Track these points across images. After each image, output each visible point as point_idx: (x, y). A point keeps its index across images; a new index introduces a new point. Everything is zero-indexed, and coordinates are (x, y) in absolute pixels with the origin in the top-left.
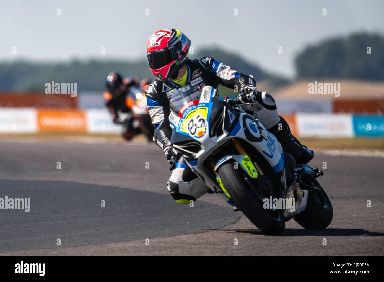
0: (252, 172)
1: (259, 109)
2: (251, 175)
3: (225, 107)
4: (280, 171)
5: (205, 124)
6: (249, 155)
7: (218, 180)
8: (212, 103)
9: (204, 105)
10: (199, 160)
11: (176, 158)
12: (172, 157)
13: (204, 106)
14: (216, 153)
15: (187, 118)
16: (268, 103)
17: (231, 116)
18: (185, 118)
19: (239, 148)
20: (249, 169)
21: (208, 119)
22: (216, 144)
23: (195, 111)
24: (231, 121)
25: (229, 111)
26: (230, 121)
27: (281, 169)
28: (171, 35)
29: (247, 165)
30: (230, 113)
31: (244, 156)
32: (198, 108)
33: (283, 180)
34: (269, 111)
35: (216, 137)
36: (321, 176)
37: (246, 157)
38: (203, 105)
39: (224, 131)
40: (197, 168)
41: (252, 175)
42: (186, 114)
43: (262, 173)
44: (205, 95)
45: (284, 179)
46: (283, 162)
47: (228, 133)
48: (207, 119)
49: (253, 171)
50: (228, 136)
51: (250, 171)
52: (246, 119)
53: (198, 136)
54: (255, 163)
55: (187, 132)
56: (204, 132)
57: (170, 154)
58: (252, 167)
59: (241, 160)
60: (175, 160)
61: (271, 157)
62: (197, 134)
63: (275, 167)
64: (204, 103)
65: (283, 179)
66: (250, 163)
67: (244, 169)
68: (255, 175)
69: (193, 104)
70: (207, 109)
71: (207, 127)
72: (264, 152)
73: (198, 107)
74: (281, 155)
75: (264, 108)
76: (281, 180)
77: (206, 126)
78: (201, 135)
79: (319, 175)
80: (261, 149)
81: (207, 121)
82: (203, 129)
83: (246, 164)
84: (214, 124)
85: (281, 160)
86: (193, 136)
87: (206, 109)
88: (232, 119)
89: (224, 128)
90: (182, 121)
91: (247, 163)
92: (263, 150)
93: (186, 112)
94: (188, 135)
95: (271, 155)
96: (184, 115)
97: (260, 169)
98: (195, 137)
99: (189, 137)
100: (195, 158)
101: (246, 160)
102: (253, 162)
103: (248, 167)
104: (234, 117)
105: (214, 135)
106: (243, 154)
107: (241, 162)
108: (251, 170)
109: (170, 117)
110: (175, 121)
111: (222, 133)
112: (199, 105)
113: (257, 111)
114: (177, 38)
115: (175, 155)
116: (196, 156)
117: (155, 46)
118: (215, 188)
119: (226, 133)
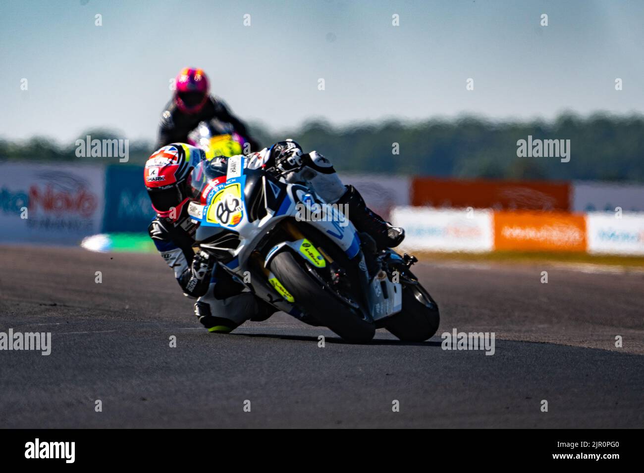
0: (317, 260)
1: (312, 176)
2: (316, 264)
3: (264, 178)
4: (356, 255)
5: (240, 205)
6: (309, 239)
7: (271, 282)
8: (245, 176)
9: (235, 180)
10: (240, 258)
11: (207, 265)
12: (202, 264)
13: (234, 182)
14: (263, 247)
15: (213, 203)
16: (322, 164)
17: (275, 188)
18: (210, 203)
19: (293, 232)
20: (312, 257)
21: (243, 198)
22: (260, 231)
23: (223, 192)
24: (276, 196)
25: (270, 183)
26: (274, 197)
27: (358, 252)
28: (178, 163)
29: (309, 252)
30: (273, 185)
31: (303, 241)
32: (225, 187)
33: (363, 268)
34: (326, 176)
35: (258, 220)
36: (414, 263)
37: (305, 241)
38: (233, 180)
39: (268, 211)
40: (240, 270)
41: (318, 264)
42: (212, 198)
43: (331, 261)
44: (233, 167)
45: (363, 265)
46: (358, 243)
47: (274, 212)
48: (241, 199)
49: (319, 258)
50: (274, 216)
51: (314, 259)
52: (296, 190)
53: (233, 224)
54: (319, 248)
55: (217, 221)
56: (241, 216)
57: (198, 261)
58: (316, 254)
59: (300, 246)
60: (206, 268)
61: (341, 237)
62: (230, 222)
63: (347, 251)
64: (233, 178)
65: (361, 266)
66: (312, 249)
67: (305, 258)
68: (322, 263)
69: (218, 182)
70: (239, 184)
71: (244, 209)
72: (329, 232)
73: (226, 185)
74: (355, 235)
75: (319, 173)
76: (360, 267)
77: (242, 207)
78: (236, 222)
79: (412, 263)
80: (325, 229)
81: (242, 200)
82: (238, 213)
83: (306, 250)
84: (253, 203)
85: (356, 241)
86: (225, 226)
87: (237, 185)
88: (276, 192)
89: (268, 206)
90: (207, 209)
91: (308, 249)
92: (327, 229)
93: (211, 195)
94: (219, 226)
95: (339, 235)
96: (208, 200)
97: (327, 256)
98: (229, 225)
99: (220, 227)
100: (234, 256)
101: (306, 245)
102: (316, 247)
103: (311, 254)
104: (279, 190)
105: (255, 219)
106: (300, 239)
107: (299, 248)
108: (315, 257)
109: (189, 210)
110: (197, 212)
111: (265, 214)
112: (227, 183)
113: (309, 179)
114: (187, 164)
115: (205, 261)
116: (234, 254)
117: (158, 180)
118: (269, 295)
119: (271, 214)
